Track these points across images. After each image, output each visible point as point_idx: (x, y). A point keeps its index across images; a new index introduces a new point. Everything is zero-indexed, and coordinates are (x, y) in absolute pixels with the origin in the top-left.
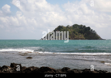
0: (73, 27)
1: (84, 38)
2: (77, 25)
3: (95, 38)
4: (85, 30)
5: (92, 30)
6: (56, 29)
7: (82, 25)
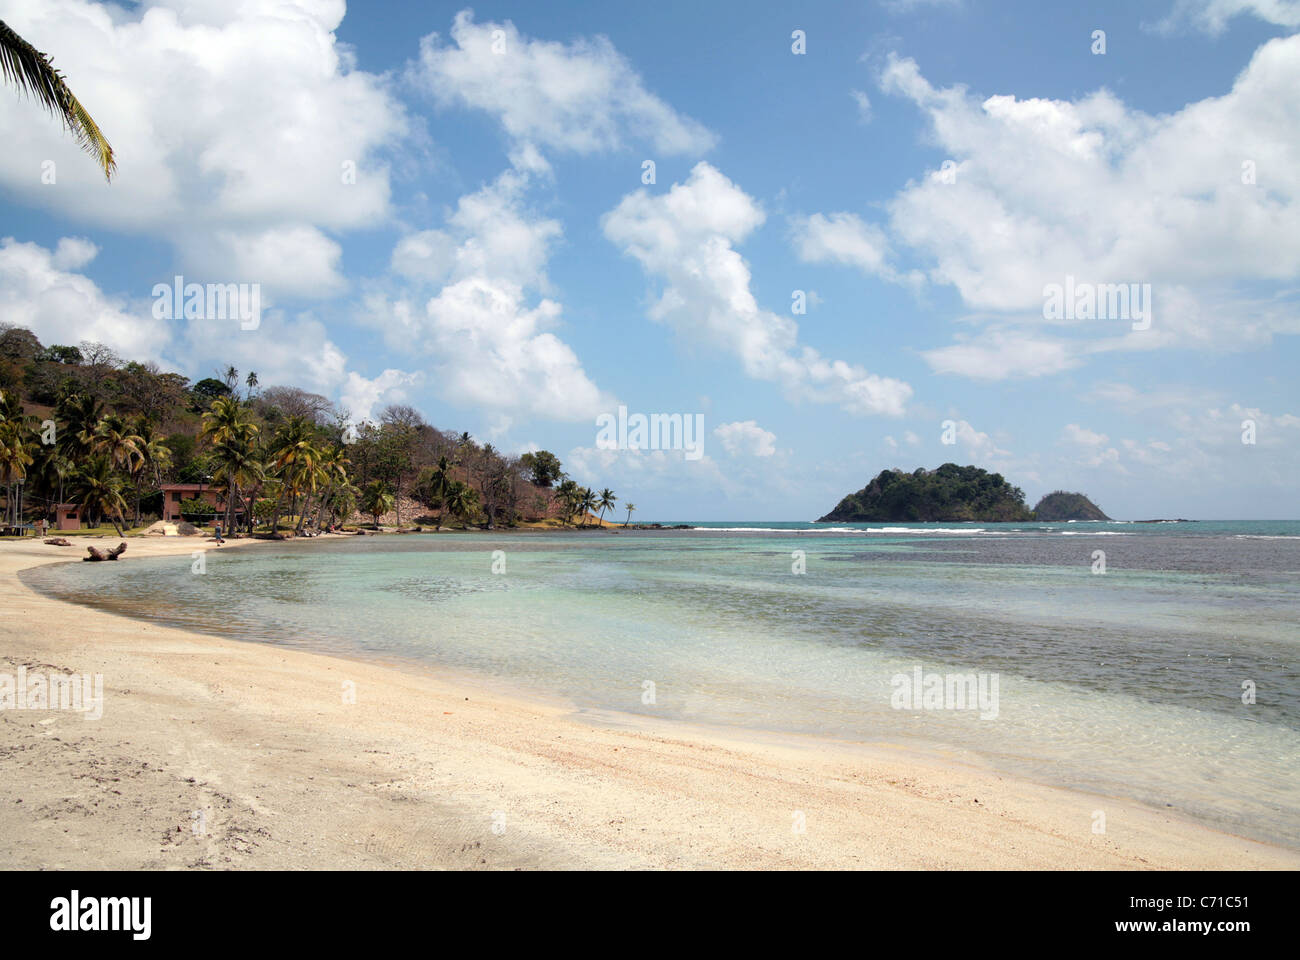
0: (938, 474)
1: (971, 517)
2: (953, 465)
3: (1018, 518)
4: (979, 485)
5: (1007, 486)
6: (872, 482)
7: (972, 468)
